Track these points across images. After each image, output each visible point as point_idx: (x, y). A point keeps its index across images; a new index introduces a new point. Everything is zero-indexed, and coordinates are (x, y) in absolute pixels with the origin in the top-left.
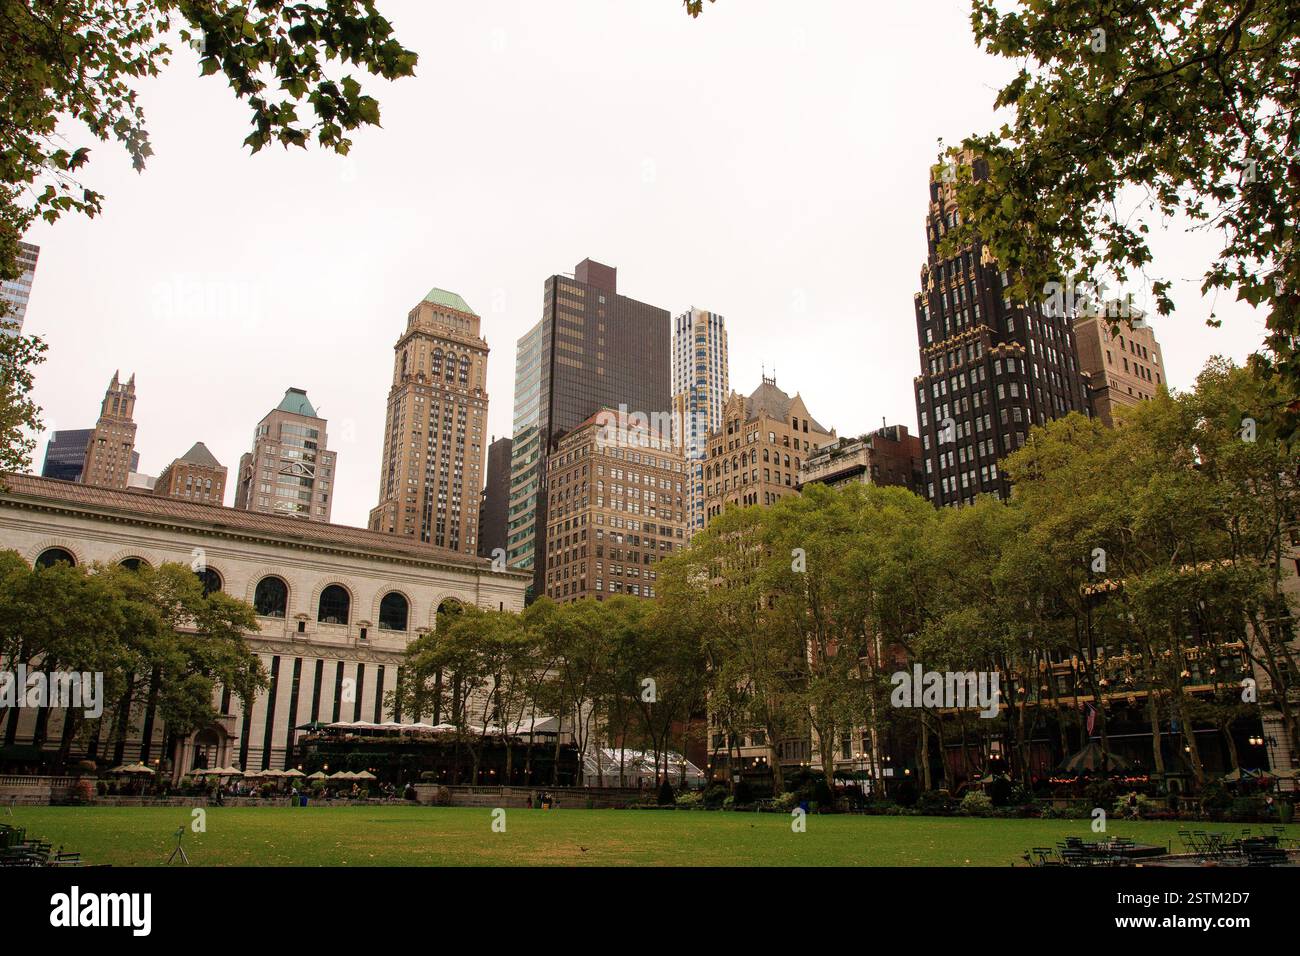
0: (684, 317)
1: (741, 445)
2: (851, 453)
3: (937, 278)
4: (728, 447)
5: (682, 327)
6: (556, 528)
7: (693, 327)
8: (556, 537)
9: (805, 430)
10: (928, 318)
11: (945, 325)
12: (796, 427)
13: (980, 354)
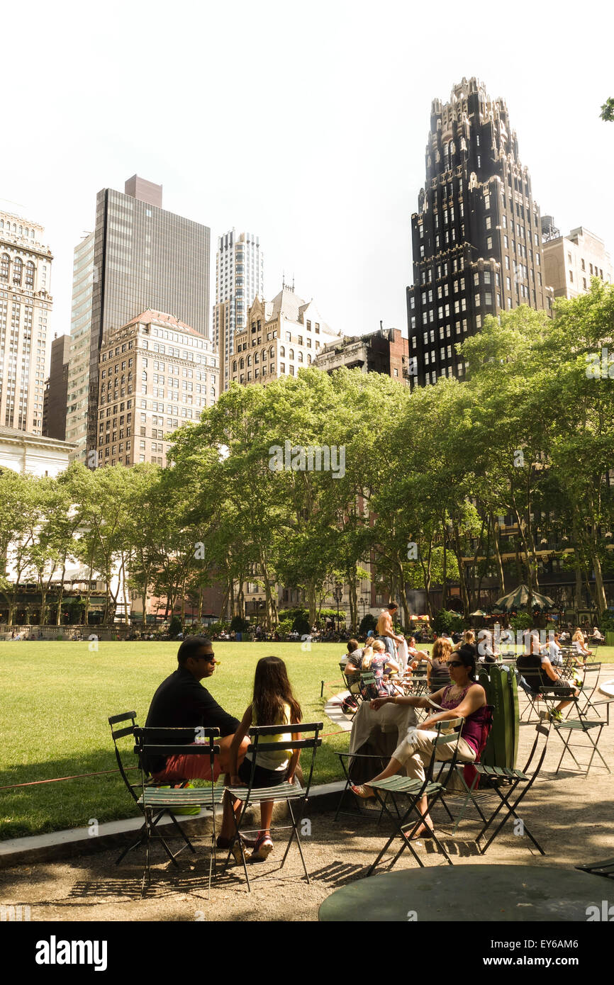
0: (227, 236)
1: (262, 342)
2: (352, 351)
3: (431, 200)
4: (251, 344)
5: (224, 244)
6: (106, 411)
7: (234, 245)
8: (105, 419)
9: (317, 331)
10: (422, 236)
11: (436, 242)
12: (309, 328)
13: (463, 267)
